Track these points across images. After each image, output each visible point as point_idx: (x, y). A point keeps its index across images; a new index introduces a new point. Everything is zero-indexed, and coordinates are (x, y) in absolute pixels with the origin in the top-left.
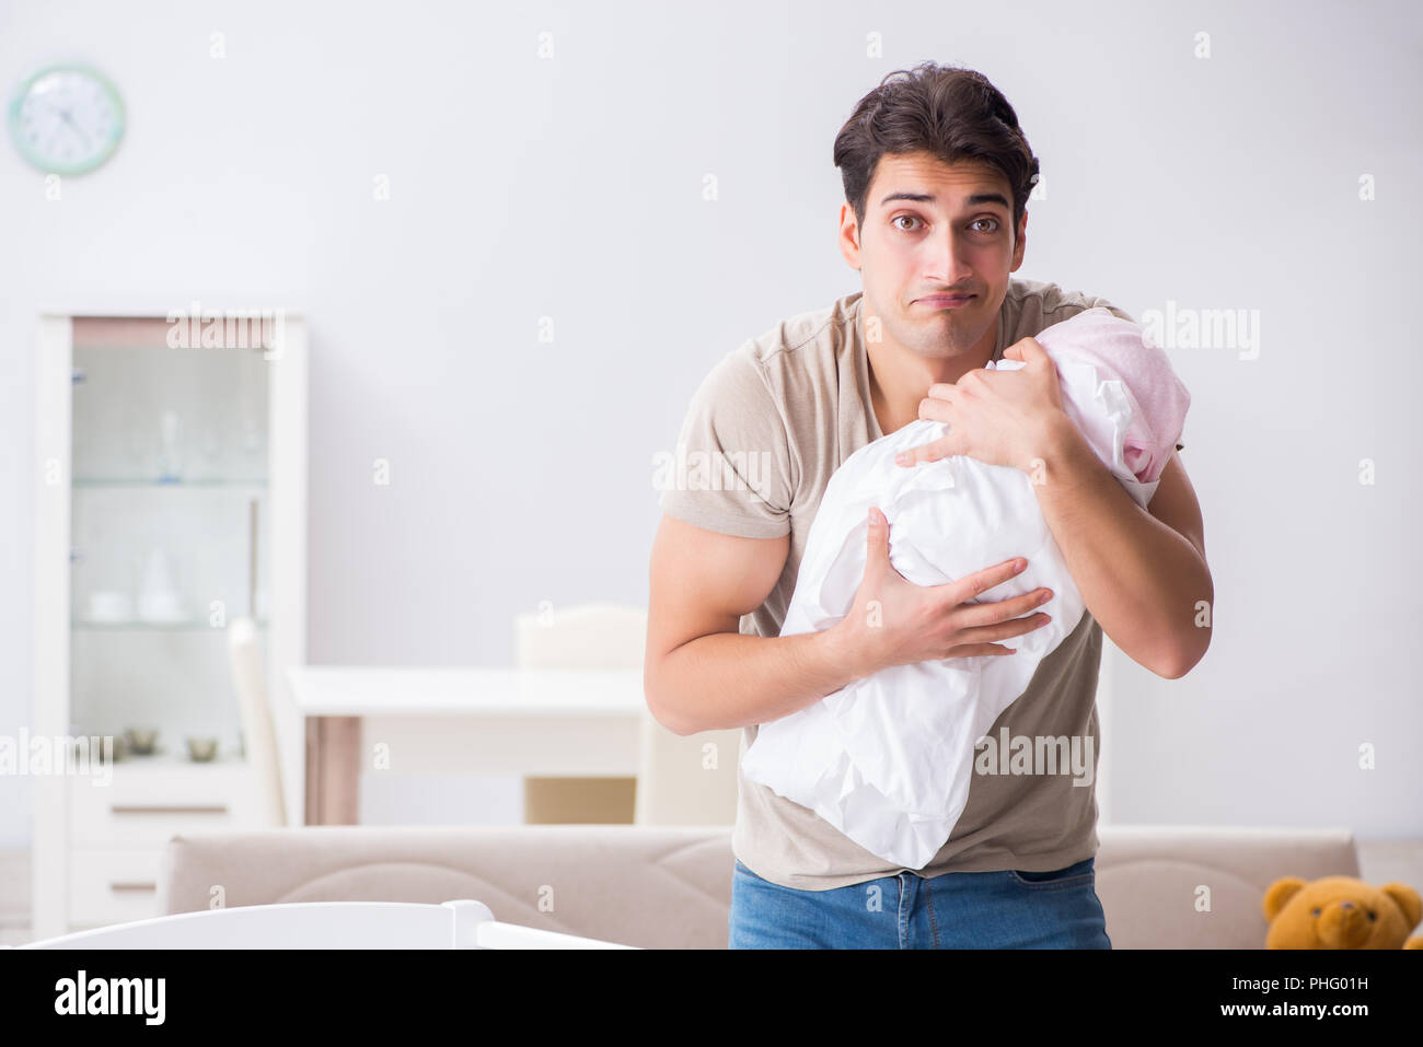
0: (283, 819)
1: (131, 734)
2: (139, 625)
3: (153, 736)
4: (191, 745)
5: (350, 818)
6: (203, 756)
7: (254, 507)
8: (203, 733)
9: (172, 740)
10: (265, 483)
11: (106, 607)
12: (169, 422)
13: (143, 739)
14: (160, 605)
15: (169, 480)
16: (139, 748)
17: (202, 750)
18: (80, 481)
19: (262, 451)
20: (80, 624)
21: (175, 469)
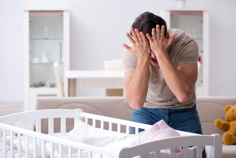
0: (64, 96)
1: (41, 82)
2: (41, 64)
3: (45, 83)
4: (51, 84)
5: (74, 95)
6: (53, 86)
7: (61, 43)
8: (53, 82)
9: (48, 83)
10: (62, 39)
11: (36, 61)
12: (46, 29)
13: (43, 83)
14: (45, 60)
15: (47, 39)
16: (42, 85)
17: (53, 85)
18: (31, 39)
19: (62, 34)
20: (31, 64)
21: (47, 37)
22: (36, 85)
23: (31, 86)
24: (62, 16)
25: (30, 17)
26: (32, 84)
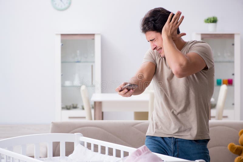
0: (91, 119)
1: (73, 105)
2: (73, 86)
3: (77, 105)
7: (92, 66)
9: (79, 106)
10: (94, 62)
11: (68, 83)
12: (78, 52)
13: (75, 106)
15: (78, 62)
16: (75, 107)
18: (63, 62)
19: (94, 56)
20: (63, 86)
21: (79, 60)
22: (68, 107)
23: (63, 108)
24: (94, 39)
25: (62, 41)
26: (64, 106)
